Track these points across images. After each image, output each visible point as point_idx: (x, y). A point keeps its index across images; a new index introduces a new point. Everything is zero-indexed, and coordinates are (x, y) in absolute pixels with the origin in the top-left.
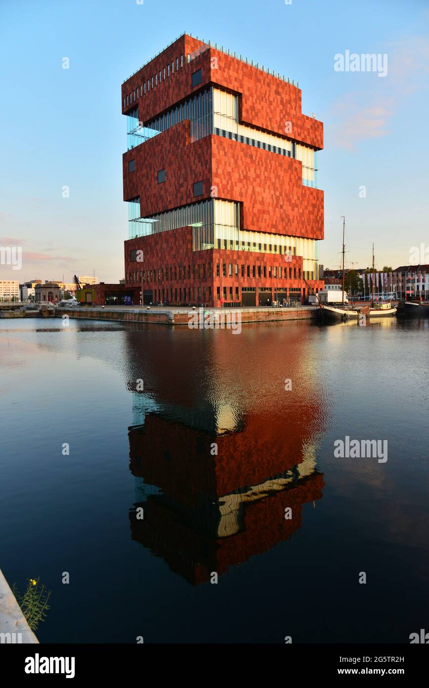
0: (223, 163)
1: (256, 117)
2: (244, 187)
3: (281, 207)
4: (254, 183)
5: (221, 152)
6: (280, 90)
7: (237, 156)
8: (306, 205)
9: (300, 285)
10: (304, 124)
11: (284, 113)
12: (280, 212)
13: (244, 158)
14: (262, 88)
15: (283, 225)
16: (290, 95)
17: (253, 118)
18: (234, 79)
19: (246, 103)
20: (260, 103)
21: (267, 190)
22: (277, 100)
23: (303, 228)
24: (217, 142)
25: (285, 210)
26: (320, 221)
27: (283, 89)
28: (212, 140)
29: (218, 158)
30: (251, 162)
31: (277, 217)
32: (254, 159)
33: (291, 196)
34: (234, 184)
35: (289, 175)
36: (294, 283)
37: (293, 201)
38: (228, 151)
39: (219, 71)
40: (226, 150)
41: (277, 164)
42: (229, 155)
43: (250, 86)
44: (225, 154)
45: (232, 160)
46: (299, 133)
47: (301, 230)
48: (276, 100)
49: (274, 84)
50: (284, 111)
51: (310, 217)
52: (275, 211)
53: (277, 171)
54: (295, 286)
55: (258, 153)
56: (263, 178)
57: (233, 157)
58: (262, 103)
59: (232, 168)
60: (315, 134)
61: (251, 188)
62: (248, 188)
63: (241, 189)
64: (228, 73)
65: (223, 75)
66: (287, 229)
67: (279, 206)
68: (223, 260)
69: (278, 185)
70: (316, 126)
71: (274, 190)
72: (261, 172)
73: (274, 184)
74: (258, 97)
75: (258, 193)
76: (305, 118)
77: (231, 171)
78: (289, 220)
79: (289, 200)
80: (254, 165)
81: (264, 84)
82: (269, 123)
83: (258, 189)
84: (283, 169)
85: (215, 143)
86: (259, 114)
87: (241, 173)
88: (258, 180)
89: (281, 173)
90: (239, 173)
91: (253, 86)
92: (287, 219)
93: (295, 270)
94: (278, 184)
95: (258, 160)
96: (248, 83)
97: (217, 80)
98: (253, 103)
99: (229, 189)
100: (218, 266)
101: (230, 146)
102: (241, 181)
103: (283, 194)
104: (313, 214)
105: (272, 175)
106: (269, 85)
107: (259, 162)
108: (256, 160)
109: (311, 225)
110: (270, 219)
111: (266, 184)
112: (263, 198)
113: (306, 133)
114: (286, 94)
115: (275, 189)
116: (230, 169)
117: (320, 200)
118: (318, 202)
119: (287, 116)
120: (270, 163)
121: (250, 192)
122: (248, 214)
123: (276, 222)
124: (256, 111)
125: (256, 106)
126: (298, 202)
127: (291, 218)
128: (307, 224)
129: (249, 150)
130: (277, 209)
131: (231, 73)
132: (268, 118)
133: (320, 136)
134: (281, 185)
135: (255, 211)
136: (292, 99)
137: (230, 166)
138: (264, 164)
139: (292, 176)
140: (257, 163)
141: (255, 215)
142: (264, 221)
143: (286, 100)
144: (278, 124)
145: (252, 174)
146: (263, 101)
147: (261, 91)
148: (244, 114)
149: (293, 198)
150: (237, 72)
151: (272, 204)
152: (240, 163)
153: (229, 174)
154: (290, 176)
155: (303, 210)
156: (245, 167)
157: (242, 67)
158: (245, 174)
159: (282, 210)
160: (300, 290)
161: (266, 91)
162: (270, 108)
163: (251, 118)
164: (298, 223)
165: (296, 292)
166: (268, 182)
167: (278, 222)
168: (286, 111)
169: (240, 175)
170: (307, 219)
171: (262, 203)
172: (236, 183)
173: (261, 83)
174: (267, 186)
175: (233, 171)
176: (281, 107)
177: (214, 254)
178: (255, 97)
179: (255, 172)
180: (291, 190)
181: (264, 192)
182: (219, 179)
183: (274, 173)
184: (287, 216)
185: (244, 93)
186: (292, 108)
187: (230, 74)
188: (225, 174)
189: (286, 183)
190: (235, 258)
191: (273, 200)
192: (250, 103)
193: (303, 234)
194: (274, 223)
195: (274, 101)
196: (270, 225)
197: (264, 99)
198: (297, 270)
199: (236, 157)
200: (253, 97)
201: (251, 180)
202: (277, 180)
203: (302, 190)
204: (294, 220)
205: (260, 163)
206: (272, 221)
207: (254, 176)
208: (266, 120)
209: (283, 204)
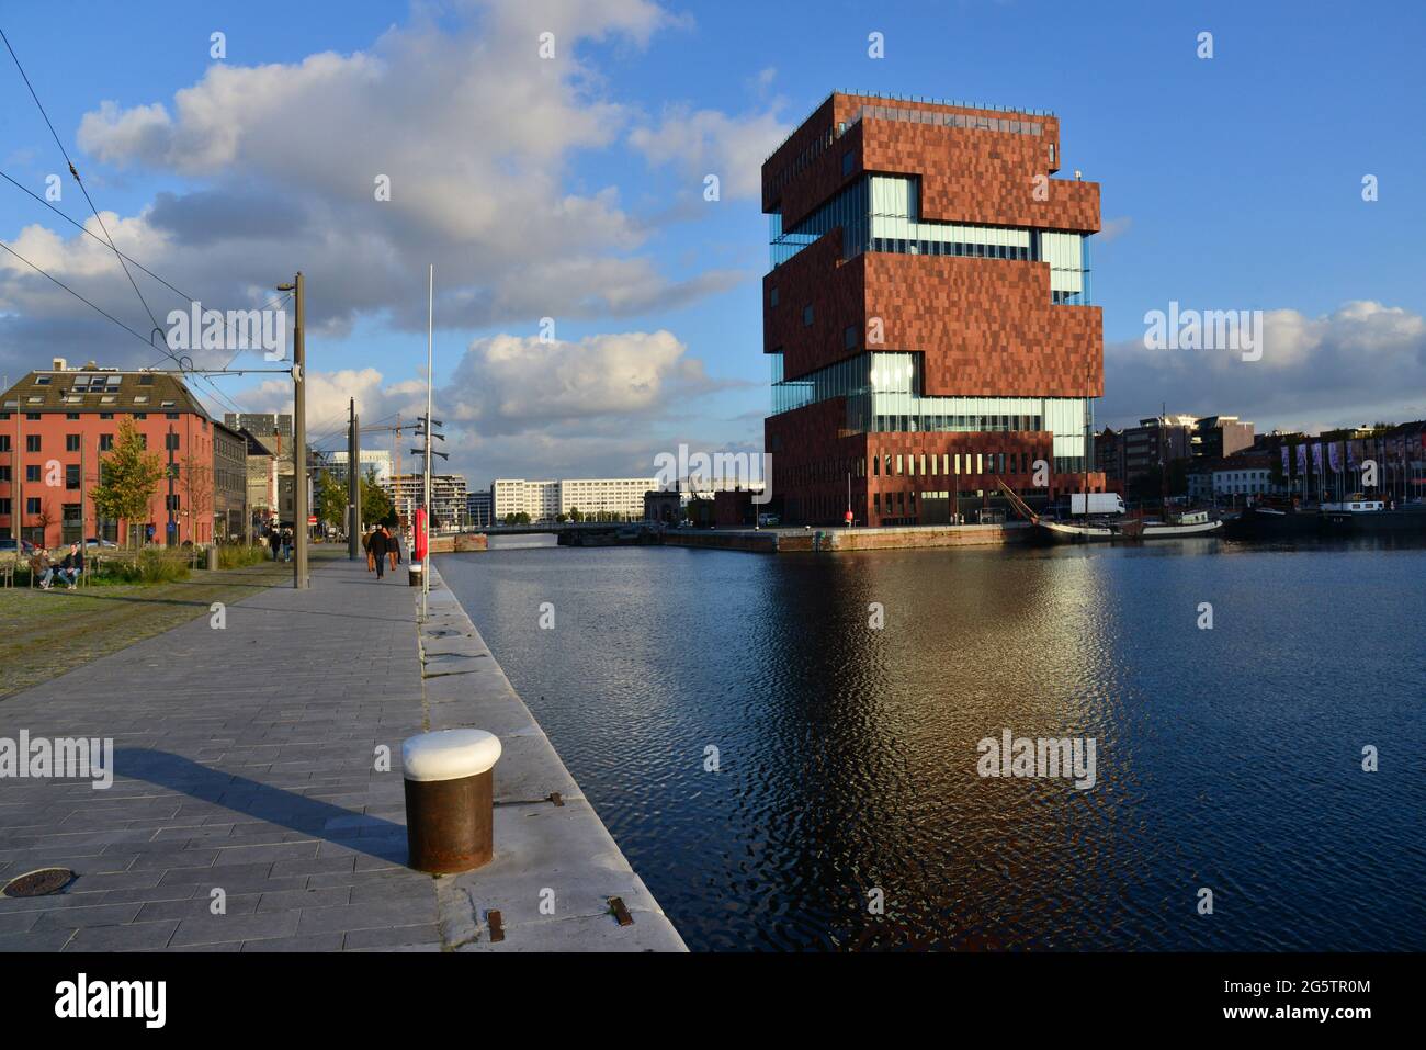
1: (950, 207)
2: (926, 327)
3: (1004, 349)
4: (947, 316)
6: (1000, 149)
7: (913, 278)
8: (1060, 338)
13: (925, 280)
15: (1007, 380)
19: (929, 188)
20: (958, 182)
21: (973, 325)
22: (994, 168)
25: (1012, 354)
27: (1007, 144)
28: (866, 261)
29: (876, 288)
30: (940, 283)
31: (994, 368)
32: (946, 276)
34: (906, 324)
37: (1030, 336)
38: (895, 274)
40: (892, 272)
41: (994, 276)
44: (890, 279)
45: (903, 287)
46: (1041, 214)
50: (1009, 183)
51: (1068, 359)
55: (955, 266)
56: (964, 304)
58: (961, 180)
60: (1079, 207)
61: (939, 325)
62: (933, 327)
63: (920, 330)
64: (895, 148)
65: (885, 154)
67: (999, 348)
71: (988, 321)
72: (959, 296)
73: (987, 313)
74: (953, 173)
75: (955, 332)
77: (900, 303)
78: (1021, 370)
79: (1021, 335)
81: (966, 147)
83: (954, 326)
85: (870, 265)
88: (955, 311)
89: (1003, 291)
90: (916, 304)
92: (1016, 368)
94: (997, 311)
95: (953, 277)
97: (874, 164)
99: (897, 333)
102: (919, 317)
103: (1008, 327)
105: (984, 298)
106: (975, 147)
108: (950, 276)
109: (1072, 373)
111: (971, 313)
112: (964, 339)
113: (1058, 210)
115: (990, 320)
116: (898, 302)
117: (1094, 324)
118: (1088, 329)
120: (980, 277)
121: (938, 332)
123: (992, 376)
124: (950, 196)
125: (949, 188)
126: (1040, 336)
127: (1025, 365)
128: (1062, 373)
129: (936, 264)
130: (994, 354)
131: (900, 146)
134: (1003, 313)
135: (949, 362)
136: (1026, 157)
137: (898, 296)
138: (967, 281)
139: (1028, 293)
141: (948, 369)
142: (966, 377)
145: (942, 301)
148: (926, 207)
150: (913, 143)
152: (918, 288)
153: (897, 310)
155: (1053, 348)
156: (929, 293)
158: (927, 304)
159: (1005, 354)
161: (970, 158)
163: (939, 210)
164: (1041, 372)
167: (996, 376)
168: (1013, 182)
170: (1063, 363)
171: (963, 347)
172: (910, 322)
174: (973, 318)
176: (1002, 177)
179: (948, 296)
181: (968, 328)
183: (987, 292)
184: (1018, 364)
187: (899, 148)
188: (891, 310)
189: (1013, 307)
190: (908, 445)
191: (986, 341)
192: (937, 186)
194: (989, 380)
195: (987, 171)
196: (979, 384)
197: (966, 172)
200: (942, 175)
201: (941, 312)
202: (995, 304)
204: (1033, 369)
205: (959, 281)
207: (947, 305)
208: (971, 206)
209: (1008, 343)
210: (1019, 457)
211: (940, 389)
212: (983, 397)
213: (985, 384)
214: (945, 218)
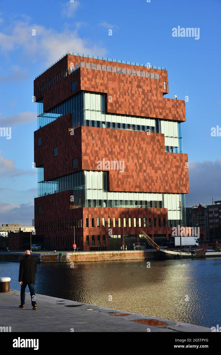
0: (91, 145)
1: (120, 108)
3: (145, 171)
4: (119, 156)
5: (89, 137)
6: (142, 84)
7: (104, 139)
8: (169, 167)
9: (165, 232)
10: (165, 106)
11: (146, 100)
12: (143, 175)
13: (109, 139)
14: (124, 85)
15: (146, 185)
16: (151, 86)
17: (117, 109)
18: (100, 84)
20: (123, 97)
21: (131, 160)
22: (139, 92)
23: (167, 185)
24: (86, 130)
25: (148, 174)
26: (185, 179)
27: (144, 82)
28: (82, 130)
29: (87, 142)
31: (140, 180)
32: (118, 138)
33: (154, 161)
35: (151, 146)
36: (159, 230)
37: (156, 166)
38: (96, 136)
39: (87, 82)
40: (94, 136)
42: (97, 138)
43: (114, 87)
44: (93, 138)
45: (99, 142)
46: (160, 113)
47: (165, 187)
48: (137, 92)
49: (135, 81)
50: (146, 99)
51: (173, 176)
52: (138, 175)
53: (140, 145)
54: (160, 232)
55: (122, 134)
56: (126, 151)
57: (100, 140)
58: (125, 96)
59: (99, 148)
64: (95, 81)
65: (90, 84)
66: (150, 188)
67: (142, 171)
68: (92, 215)
69: (141, 155)
70: (178, 105)
71: (137, 159)
73: (137, 155)
74: (121, 93)
76: (166, 100)
78: (153, 181)
79: (152, 165)
80: (118, 143)
81: (127, 82)
82: (132, 110)
84: (145, 142)
85: (84, 132)
86: (122, 105)
87: (106, 149)
88: (122, 154)
89: (144, 146)
90: (105, 150)
91: (117, 86)
92: (150, 180)
93: (160, 220)
95: (122, 138)
96: (111, 85)
97: (86, 88)
98: (117, 98)
100: (87, 220)
101: (97, 132)
104: (177, 174)
105: (135, 148)
106: (131, 82)
107: (122, 140)
109: (175, 182)
110: (134, 181)
111: (130, 155)
113: (167, 111)
114: (147, 86)
115: (139, 158)
116: (97, 149)
119: (148, 102)
122: (113, 179)
123: (140, 183)
124: (120, 103)
125: (119, 100)
126: (161, 166)
127: (154, 178)
128: (170, 182)
129: (114, 133)
130: (140, 173)
131: (97, 81)
132: (131, 106)
133: (182, 111)
134: (144, 155)
136: (153, 88)
137: (97, 146)
138: (128, 141)
139: (155, 147)
140: (121, 141)
141: (120, 179)
142: (128, 183)
143: (147, 90)
144: (140, 109)
145: (116, 149)
146: (125, 95)
147: (123, 88)
148: (109, 108)
149: (156, 163)
150: (103, 79)
151: (136, 170)
152: (106, 143)
154: (153, 146)
155: (166, 172)
156: (111, 145)
157: (107, 75)
158: (110, 150)
159: (145, 174)
160: (165, 235)
161: (128, 88)
162: (132, 99)
164: (161, 182)
165: (161, 238)
166: (131, 154)
167: (141, 183)
168: (148, 99)
169: (106, 152)
170: (171, 178)
173: (124, 83)
174: (130, 157)
175: (100, 150)
176: (143, 96)
177: (84, 211)
178: (119, 93)
179: (119, 147)
180: (154, 157)
181: (128, 161)
182: (88, 157)
183: (137, 146)
184: (151, 178)
185: (109, 93)
186: (153, 95)
187: (97, 82)
188: (93, 152)
189: (148, 153)
193: (167, 190)
194: (138, 184)
195: (136, 93)
197: (127, 94)
198: (162, 220)
199: (102, 140)
200: (116, 94)
201: (116, 154)
202: (140, 151)
203: (165, 156)
206: (136, 183)
207: (119, 151)
209: (147, 169)
210: (152, 219)
211: (116, 188)
212: (136, 192)
213: (137, 187)
214: (118, 112)
